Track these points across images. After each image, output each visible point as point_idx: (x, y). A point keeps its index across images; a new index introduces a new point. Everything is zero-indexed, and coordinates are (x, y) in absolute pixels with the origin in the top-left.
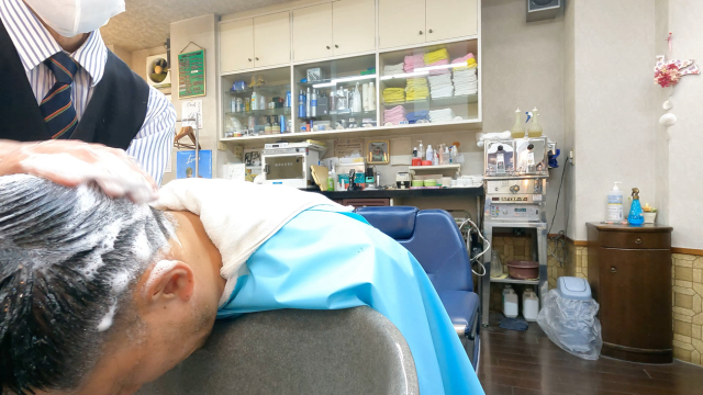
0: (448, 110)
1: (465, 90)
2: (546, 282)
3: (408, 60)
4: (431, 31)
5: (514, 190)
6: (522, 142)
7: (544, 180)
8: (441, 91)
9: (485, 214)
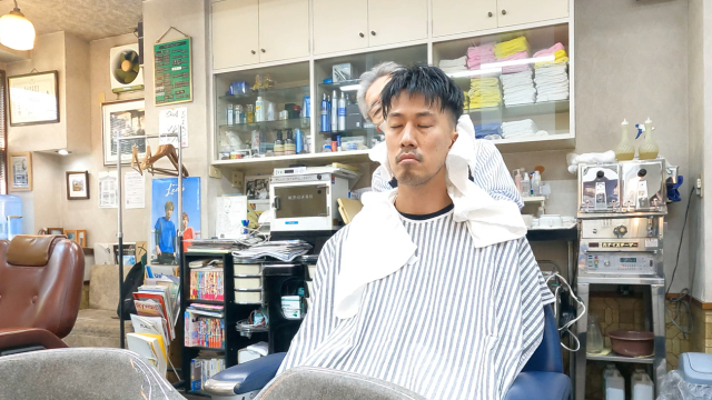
0: (528, 122)
1: (551, 93)
2: (664, 361)
3: (472, 52)
4: (504, 13)
5: (619, 232)
6: (631, 167)
7: (661, 219)
8: (518, 96)
9: (580, 266)
